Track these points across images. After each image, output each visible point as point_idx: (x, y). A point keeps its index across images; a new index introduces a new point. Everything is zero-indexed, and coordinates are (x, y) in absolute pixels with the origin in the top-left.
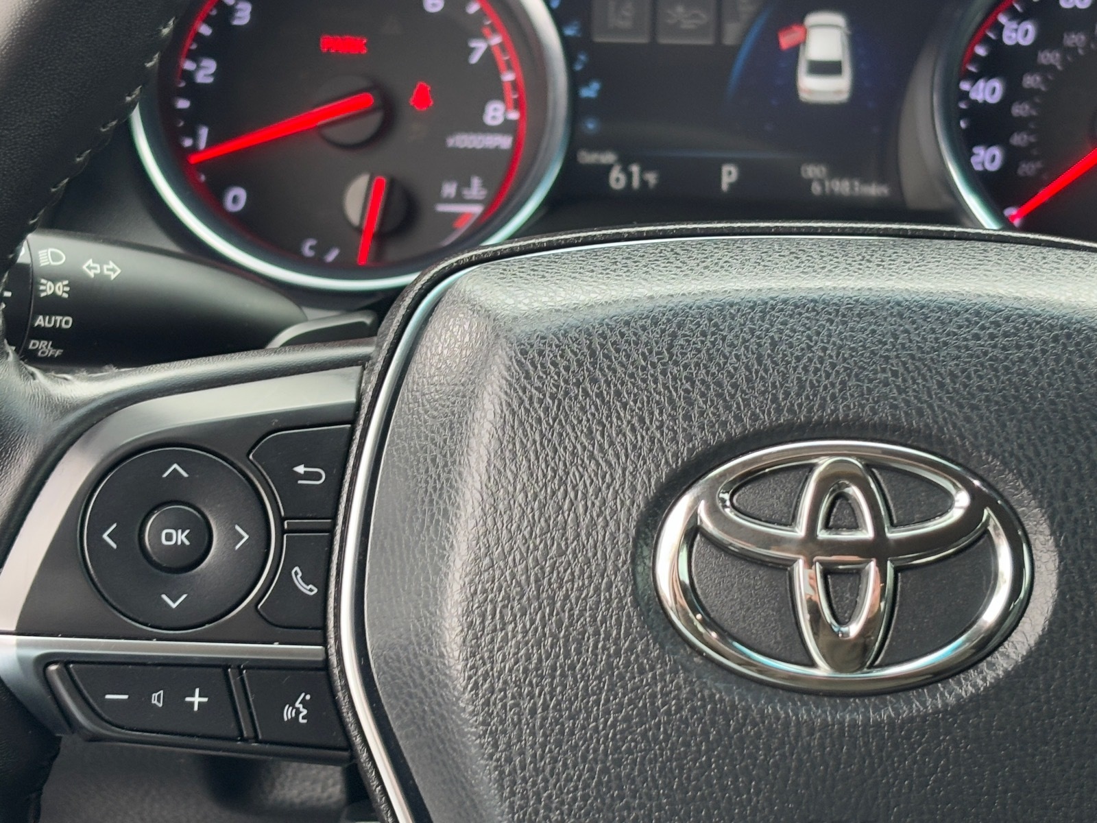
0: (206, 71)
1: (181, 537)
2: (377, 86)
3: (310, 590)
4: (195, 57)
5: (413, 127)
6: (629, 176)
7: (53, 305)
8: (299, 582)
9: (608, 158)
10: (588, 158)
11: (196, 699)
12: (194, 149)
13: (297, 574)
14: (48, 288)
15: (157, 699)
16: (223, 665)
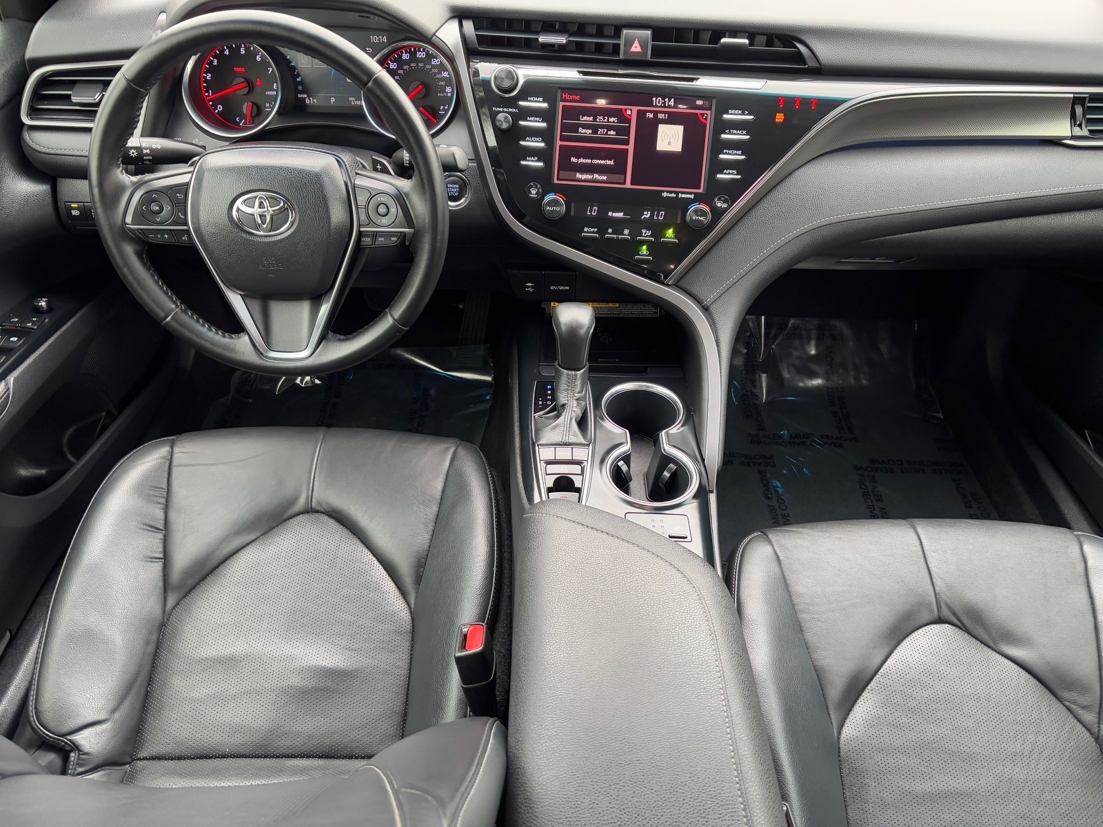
0: (209, 77)
1: (157, 208)
2: (247, 80)
3: (183, 217)
4: (206, 73)
5: (257, 90)
6: (310, 100)
7: (147, 155)
8: (180, 215)
9: (305, 96)
10: (300, 96)
11: (166, 236)
12: (209, 96)
13: (180, 214)
14: (145, 151)
15: (159, 236)
16: (170, 230)
